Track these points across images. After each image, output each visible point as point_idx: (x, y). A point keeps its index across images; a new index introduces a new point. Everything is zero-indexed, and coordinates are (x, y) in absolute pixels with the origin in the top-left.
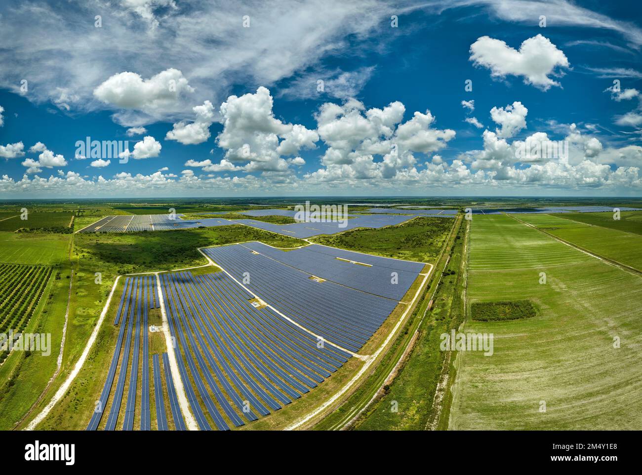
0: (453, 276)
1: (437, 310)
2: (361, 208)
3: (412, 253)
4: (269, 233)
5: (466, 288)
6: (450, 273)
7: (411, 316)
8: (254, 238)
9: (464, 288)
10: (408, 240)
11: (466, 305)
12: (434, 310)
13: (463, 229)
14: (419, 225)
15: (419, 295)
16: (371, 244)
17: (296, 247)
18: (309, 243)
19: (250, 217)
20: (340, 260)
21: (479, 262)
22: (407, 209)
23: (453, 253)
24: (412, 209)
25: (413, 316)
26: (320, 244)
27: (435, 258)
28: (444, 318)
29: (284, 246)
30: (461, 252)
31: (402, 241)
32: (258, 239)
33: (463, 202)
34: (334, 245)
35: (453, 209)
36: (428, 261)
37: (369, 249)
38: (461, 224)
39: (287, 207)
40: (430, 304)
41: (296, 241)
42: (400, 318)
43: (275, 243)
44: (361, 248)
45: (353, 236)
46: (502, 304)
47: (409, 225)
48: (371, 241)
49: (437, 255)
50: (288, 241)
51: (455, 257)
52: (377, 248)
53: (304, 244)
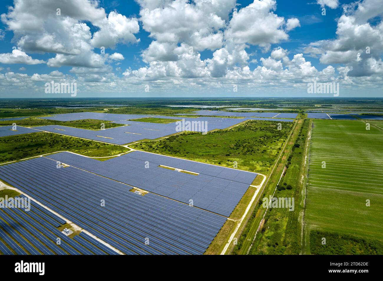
0: (289, 191)
1: (269, 233)
2: (187, 110)
3: (243, 161)
4: (82, 140)
5: (305, 209)
6: (285, 187)
7: (240, 237)
8: (63, 148)
9: (303, 208)
10: (238, 146)
11: (304, 231)
12: (266, 232)
13: (303, 135)
14: (250, 129)
15: (250, 210)
16: (198, 150)
17: (115, 154)
18: (129, 150)
19: (56, 123)
20: (164, 168)
21: (321, 177)
22: (237, 112)
23: (290, 163)
24: (243, 112)
25: (242, 237)
26: (142, 151)
27: (269, 168)
28: (277, 244)
29: (100, 155)
30: (300, 163)
31: (232, 147)
32: (68, 149)
33: (304, 104)
34: (158, 151)
35: (292, 112)
36: (261, 171)
37: (195, 155)
38: (301, 130)
39: (103, 110)
40: (262, 223)
41: (115, 148)
42: (229, 239)
43: (89, 152)
44: (186, 154)
45: (177, 141)
46: (351, 239)
47: (239, 129)
48: (198, 147)
49: (271, 165)
50: (104, 148)
51: (293, 169)
52: (204, 154)
53: (124, 151)
